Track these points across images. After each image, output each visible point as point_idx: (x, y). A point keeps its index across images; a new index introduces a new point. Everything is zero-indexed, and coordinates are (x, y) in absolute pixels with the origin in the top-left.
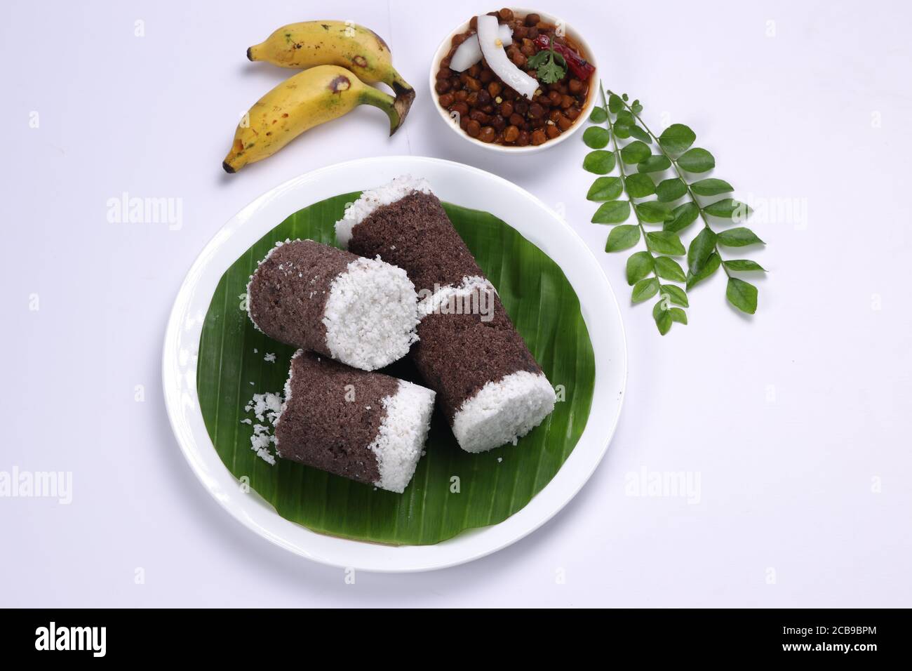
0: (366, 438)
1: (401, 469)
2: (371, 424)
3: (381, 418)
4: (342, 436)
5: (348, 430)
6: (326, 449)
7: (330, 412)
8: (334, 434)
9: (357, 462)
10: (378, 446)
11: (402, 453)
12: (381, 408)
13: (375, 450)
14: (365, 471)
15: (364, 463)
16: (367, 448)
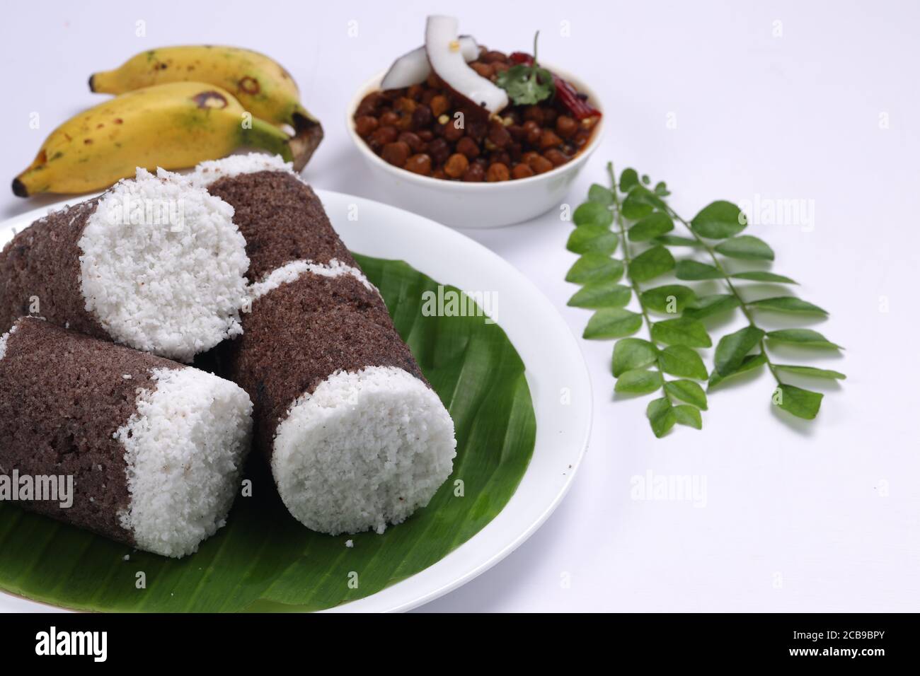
0: (114, 419)
1: (163, 477)
2: (125, 398)
3: (144, 392)
4: (74, 418)
5: (86, 408)
6: (46, 443)
7: (61, 378)
8: (61, 412)
9: (93, 467)
10: (130, 434)
11: (169, 446)
12: (148, 378)
13: (124, 439)
14: (104, 486)
15: (104, 467)
16: (111, 437)
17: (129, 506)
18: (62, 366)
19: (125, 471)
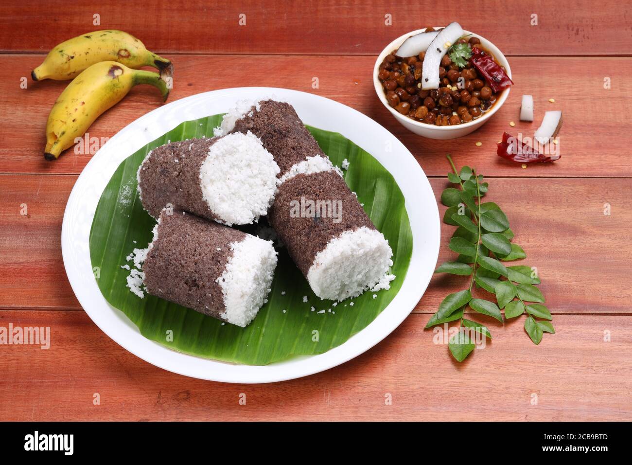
0: (215, 273)
1: (241, 300)
2: (219, 262)
3: (228, 258)
4: (195, 271)
5: (201, 267)
6: (182, 282)
7: (187, 251)
8: (189, 269)
9: (207, 295)
10: (224, 280)
11: (243, 287)
12: (229, 250)
13: (221, 283)
14: (213, 303)
15: (212, 295)
16: (215, 281)
17: (225, 311)
18: (186, 244)
19: (223, 297)
